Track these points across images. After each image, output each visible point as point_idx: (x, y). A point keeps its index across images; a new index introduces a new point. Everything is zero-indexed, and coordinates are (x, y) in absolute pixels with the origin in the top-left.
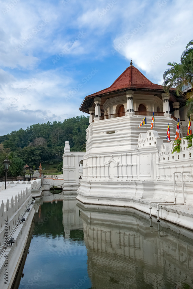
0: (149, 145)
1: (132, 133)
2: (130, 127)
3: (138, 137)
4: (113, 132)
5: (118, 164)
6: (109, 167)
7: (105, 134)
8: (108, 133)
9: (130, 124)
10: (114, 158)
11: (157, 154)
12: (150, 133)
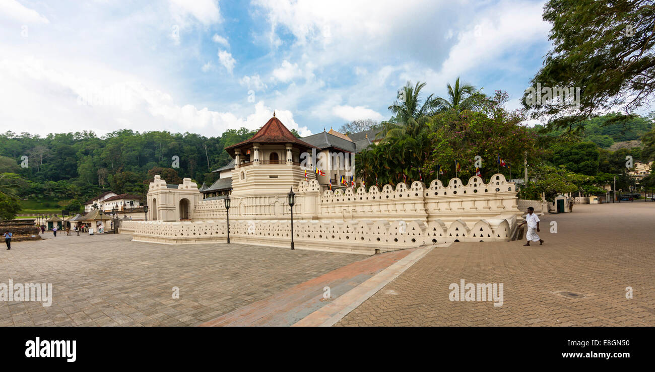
0: (312, 190)
1: (294, 179)
2: (293, 174)
3: (299, 183)
4: (276, 177)
5: (283, 204)
6: (274, 206)
7: (268, 177)
8: (271, 177)
9: (292, 172)
10: (280, 199)
11: (319, 197)
12: (302, 183)
